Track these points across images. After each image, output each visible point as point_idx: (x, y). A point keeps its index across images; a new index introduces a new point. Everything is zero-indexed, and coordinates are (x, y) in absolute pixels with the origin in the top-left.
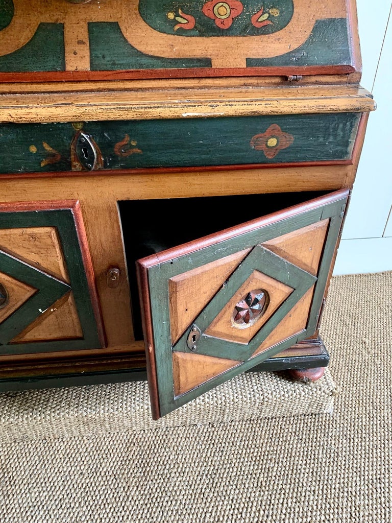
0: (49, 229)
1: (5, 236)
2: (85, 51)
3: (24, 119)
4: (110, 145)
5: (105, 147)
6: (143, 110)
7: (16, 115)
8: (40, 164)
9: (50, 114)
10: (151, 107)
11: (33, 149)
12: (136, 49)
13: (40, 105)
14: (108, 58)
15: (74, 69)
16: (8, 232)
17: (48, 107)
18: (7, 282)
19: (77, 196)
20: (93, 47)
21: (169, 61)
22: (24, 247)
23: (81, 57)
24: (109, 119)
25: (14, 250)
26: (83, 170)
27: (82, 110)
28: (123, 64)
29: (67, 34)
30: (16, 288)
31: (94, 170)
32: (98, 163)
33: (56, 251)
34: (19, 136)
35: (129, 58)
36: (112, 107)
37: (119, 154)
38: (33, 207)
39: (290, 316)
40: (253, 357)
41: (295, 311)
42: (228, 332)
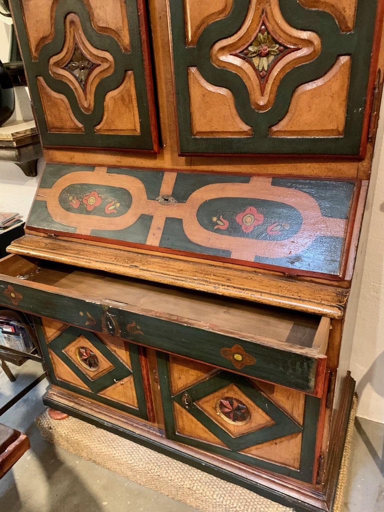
2: (159, 234)
11: (81, 314)
12: (188, 237)
14: (170, 241)
15: (150, 244)
21: (205, 248)
23: (156, 238)
28: (177, 246)
29: (153, 223)
35: (182, 243)
39: (276, 444)
40: (242, 453)
41: (280, 442)
42: (214, 415)
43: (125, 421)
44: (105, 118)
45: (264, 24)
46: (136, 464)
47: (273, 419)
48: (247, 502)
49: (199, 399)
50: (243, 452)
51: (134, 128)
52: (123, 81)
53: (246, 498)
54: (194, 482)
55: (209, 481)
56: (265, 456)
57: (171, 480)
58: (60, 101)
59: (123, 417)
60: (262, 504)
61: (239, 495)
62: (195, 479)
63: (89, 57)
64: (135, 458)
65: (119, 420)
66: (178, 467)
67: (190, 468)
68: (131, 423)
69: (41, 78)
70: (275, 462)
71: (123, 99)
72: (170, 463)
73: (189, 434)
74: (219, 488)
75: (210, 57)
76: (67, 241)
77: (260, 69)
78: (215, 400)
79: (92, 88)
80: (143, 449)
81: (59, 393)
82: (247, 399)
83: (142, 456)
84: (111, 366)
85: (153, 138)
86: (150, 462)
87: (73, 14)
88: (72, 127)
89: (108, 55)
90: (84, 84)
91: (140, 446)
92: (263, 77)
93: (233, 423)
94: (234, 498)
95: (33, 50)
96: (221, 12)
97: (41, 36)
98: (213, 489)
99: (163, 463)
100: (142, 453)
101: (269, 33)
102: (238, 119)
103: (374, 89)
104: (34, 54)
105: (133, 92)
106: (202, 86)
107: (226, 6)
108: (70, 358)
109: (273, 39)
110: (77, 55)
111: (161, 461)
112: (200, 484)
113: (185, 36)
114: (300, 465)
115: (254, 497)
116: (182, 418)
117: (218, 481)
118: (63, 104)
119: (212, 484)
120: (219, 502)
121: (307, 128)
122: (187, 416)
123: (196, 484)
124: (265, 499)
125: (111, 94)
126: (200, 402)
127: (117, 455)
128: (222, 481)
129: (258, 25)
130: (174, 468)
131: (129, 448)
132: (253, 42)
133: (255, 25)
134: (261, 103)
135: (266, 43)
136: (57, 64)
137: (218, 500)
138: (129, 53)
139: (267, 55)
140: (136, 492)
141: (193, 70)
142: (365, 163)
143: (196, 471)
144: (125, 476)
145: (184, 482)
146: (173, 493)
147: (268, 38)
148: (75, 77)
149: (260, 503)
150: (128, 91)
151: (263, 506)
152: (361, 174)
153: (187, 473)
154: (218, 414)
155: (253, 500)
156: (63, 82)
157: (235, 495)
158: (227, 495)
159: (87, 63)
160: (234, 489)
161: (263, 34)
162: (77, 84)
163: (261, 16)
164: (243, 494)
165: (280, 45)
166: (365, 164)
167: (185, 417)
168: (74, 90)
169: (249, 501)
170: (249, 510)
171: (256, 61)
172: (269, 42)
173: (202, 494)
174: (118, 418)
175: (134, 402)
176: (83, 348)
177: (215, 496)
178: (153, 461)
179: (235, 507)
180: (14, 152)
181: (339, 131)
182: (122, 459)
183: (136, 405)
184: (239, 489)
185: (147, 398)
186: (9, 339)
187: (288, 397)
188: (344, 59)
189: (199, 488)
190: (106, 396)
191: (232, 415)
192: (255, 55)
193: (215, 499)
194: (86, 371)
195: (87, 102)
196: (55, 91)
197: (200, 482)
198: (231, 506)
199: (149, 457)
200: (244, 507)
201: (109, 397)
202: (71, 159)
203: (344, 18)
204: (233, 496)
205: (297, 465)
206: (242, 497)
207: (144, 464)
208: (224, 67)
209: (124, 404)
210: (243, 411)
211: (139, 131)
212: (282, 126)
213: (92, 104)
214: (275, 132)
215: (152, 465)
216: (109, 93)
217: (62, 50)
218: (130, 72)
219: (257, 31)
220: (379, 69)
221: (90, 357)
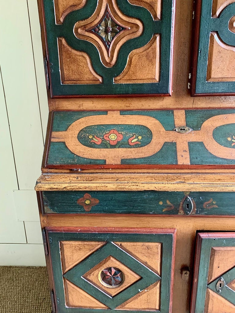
0: (157, 244)
1: (134, 246)
2: (187, 155)
3: (162, 189)
4: (202, 203)
5: (199, 204)
6: (224, 187)
7: (158, 187)
8: (163, 210)
9: (175, 188)
10: (228, 186)
11: (161, 203)
12: (213, 155)
13: (169, 182)
14: (199, 159)
15: (182, 164)
16: (135, 244)
17: (174, 184)
18: (126, 272)
19: (176, 226)
20: (191, 153)
21: (231, 160)
22: (141, 253)
23: (186, 158)
24: (205, 191)
25: (136, 254)
26: (184, 214)
27: (192, 186)
28: (207, 162)
29: (178, 147)
30: (130, 275)
31: (190, 215)
32: (193, 212)
33: (158, 257)
34: (156, 197)
35: (210, 159)
36: (207, 185)
37: (205, 207)
38: (152, 232)
51: (154, 78)
58: (81, 58)
63: (118, 23)
69: (63, 39)
71: (147, 56)
76: (93, 173)
79: (117, 47)
84: (137, 278)
88: (91, 79)
89: (138, 22)
95: (60, 15)
97: (71, 4)
104: (60, 19)
106: (219, 45)
118: (84, 60)
122: (217, 298)
136: (84, 27)
150: (154, 49)
162: (101, 44)
167: (215, 300)
168: (98, 49)
175: (156, 306)
183: (158, 308)
190: (124, 308)
211: (158, 79)
213: (115, 59)
218: (158, 35)
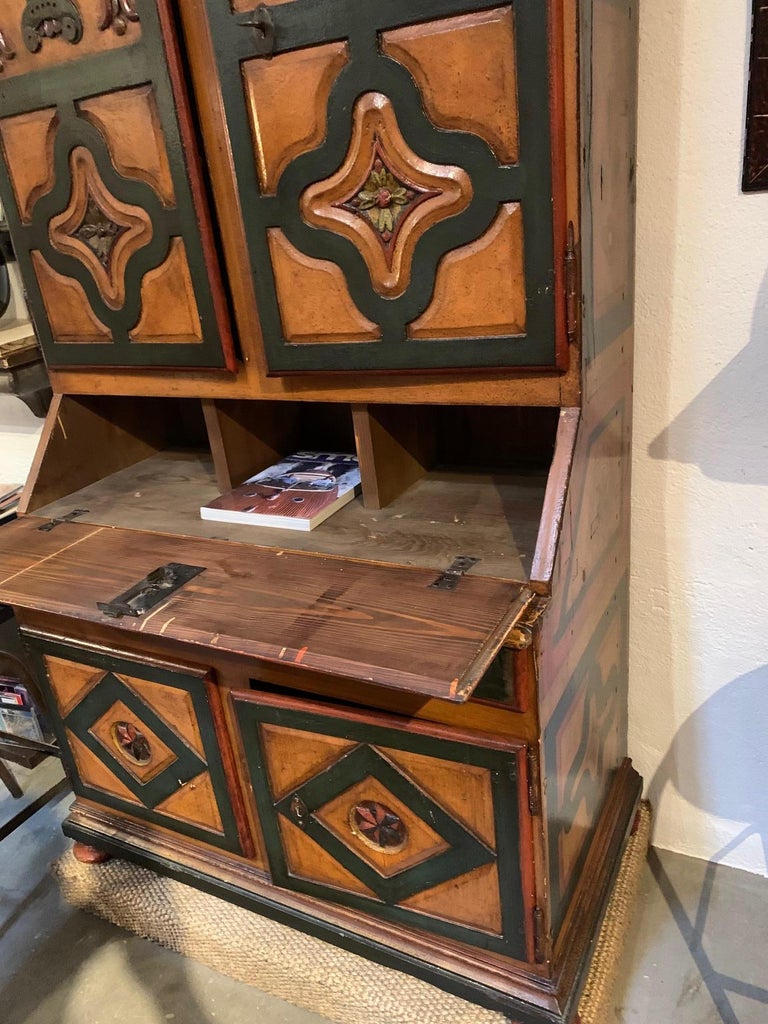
0: (183, 692)
1: (147, 689)
16: (149, 684)
18: (150, 737)
22: (162, 705)
25: (154, 705)
33: (191, 719)
39: (456, 886)
40: (403, 907)
41: (463, 883)
42: (347, 837)
43: (205, 859)
44: (144, 316)
45: (378, 156)
46: (226, 941)
47: (446, 838)
48: (423, 1004)
49: (319, 807)
50: (404, 904)
51: (191, 332)
52: (168, 254)
53: (423, 997)
54: (329, 970)
55: (357, 968)
56: (441, 912)
57: (287, 969)
58: (71, 290)
59: (200, 852)
60: (451, 1008)
61: (410, 992)
62: (331, 965)
63: (111, 216)
64: (225, 929)
65: (194, 858)
66: (301, 945)
67: (324, 945)
68: (214, 862)
69: (37, 253)
70: (461, 922)
71: (170, 284)
72: (288, 938)
73: (310, 874)
74: (374, 981)
75: (301, 211)
77: (381, 228)
78: (347, 807)
79: (120, 266)
80: (241, 913)
81: (89, 812)
82: (399, 804)
83: (239, 925)
84: (171, 756)
85: (225, 347)
86: (251, 936)
87: (82, 148)
88: (93, 333)
89: (139, 212)
90: (107, 260)
91: (235, 907)
92: (387, 240)
93: (381, 850)
94: (399, 998)
95: (23, 206)
96: (308, 141)
97: (34, 185)
98: (363, 983)
99: (275, 938)
100: (239, 920)
101: (387, 171)
102: (355, 312)
103: (566, 254)
104: (25, 214)
105: (186, 271)
106: (291, 258)
107: (316, 130)
108: (102, 744)
109: (396, 179)
110: (93, 215)
111: (272, 934)
112: (340, 974)
113: (258, 178)
114: (503, 927)
115: (438, 996)
116: (295, 844)
117: (373, 968)
118: (76, 295)
119: (362, 974)
120: (372, 1007)
121: (465, 324)
122: (302, 838)
123: (333, 975)
124: (458, 1000)
125: (151, 276)
126: (322, 813)
127: (192, 924)
128: (381, 968)
129: (370, 158)
130: (295, 947)
131: (215, 911)
132: (364, 185)
133: (365, 159)
134: (388, 284)
135: (385, 185)
136: (62, 229)
137: (371, 1003)
138: (174, 208)
139: (390, 204)
140: (228, 995)
141: (275, 233)
142: (571, 378)
143: (334, 951)
144: (210, 965)
145: (311, 970)
146: (295, 993)
147: (388, 178)
148: (91, 248)
149: (447, 1007)
150: (177, 269)
151: (453, 1012)
152: (566, 396)
153: (317, 956)
154: (354, 833)
155: (435, 1002)
156: (72, 257)
157: (403, 992)
158: (388, 993)
159: (109, 225)
160: (401, 982)
161: (379, 173)
162: (95, 261)
163: (372, 144)
164: (417, 991)
165: (409, 188)
166: (569, 379)
167: (299, 842)
168: (91, 271)
169: (427, 1002)
170: (426, 1021)
171: (373, 214)
172: (391, 184)
173: (342, 992)
174: (192, 854)
175: (215, 822)
176: (122, 724)
177: (365, 996)
178: (258, 935)
179: (401, 1016)
180: (7, 377)
181: (517, 325)
182: (202, 931)
183: (220, 827)
184: (412, 982)
185: (238, 812)
186: (11, 718)
187: (464, 795)
188: (511, 208)
189: (337, 981)
190: (167, 812)
191: (376, 834)
192: (370, 205)
193: (365, 1001)
194: (132, 766)
195: (114, 290)
196: (61, 274)
197: (340, 970)
198: (395, 1013)
199: (251, 927)
200: (418, 1015)
201: (172, 813)
202: (96, 386)
203: (501, 142)
204: (399, 994)
205: (498, 926)
206: (414, 997)
207: (241, 941)
208: (324, 227)
209: (199, 826)
210: (395, 826)
211: (200, 335)
212: (428, 320)
213: (122, 292)
214: (417, 331)
215: (255, 941)
216: (148, 274)
217: (68, 206)
218: (178, 238)
219: (370, 168)
220: (571, 222)
221: (136, 739)
